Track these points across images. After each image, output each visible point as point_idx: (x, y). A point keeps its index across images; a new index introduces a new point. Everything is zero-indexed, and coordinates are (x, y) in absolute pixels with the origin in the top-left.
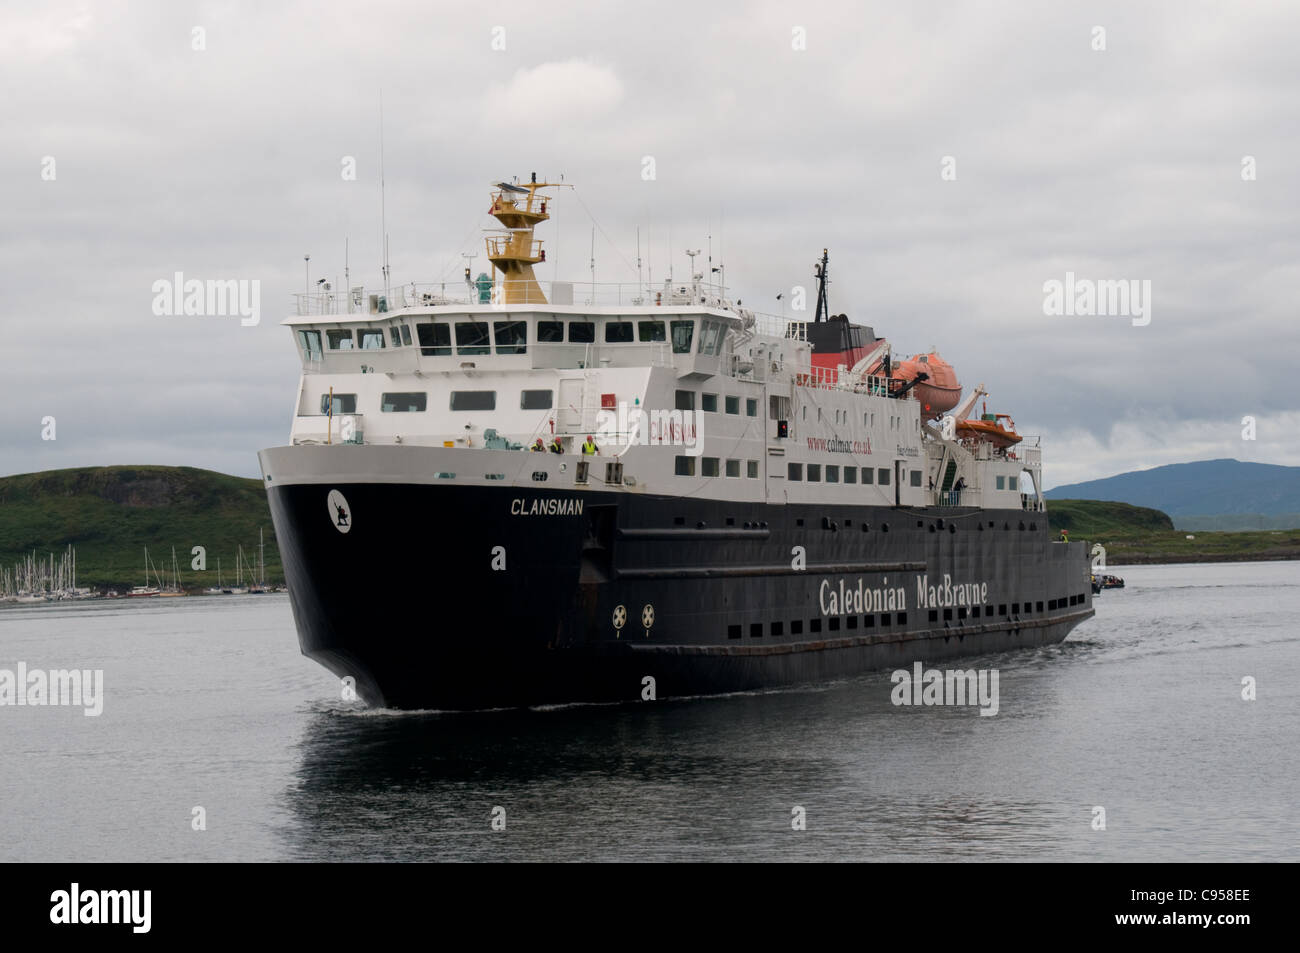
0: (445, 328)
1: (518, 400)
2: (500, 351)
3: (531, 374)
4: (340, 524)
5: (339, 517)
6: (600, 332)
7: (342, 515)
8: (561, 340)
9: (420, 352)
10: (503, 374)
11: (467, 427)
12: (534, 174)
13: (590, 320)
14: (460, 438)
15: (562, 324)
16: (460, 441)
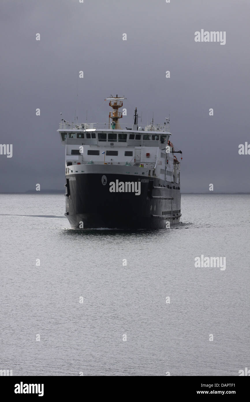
0: (106, 135)
1: (124, 154)
2: (119, 141)
3: (127, 147)
4: (104, 183)
5: (104, 181)
6: (142, 137)
7: (105, 181)
8: (134, 139)
9: (98, 140)
10: (120, 147)
11: (112, 160)
12: (117, 95)
13: (140, 134)
14: (109, 162)
15: (134, 135)
16: (109, 163)
